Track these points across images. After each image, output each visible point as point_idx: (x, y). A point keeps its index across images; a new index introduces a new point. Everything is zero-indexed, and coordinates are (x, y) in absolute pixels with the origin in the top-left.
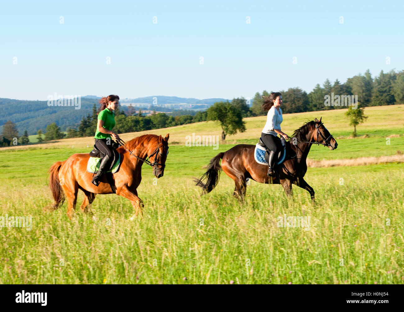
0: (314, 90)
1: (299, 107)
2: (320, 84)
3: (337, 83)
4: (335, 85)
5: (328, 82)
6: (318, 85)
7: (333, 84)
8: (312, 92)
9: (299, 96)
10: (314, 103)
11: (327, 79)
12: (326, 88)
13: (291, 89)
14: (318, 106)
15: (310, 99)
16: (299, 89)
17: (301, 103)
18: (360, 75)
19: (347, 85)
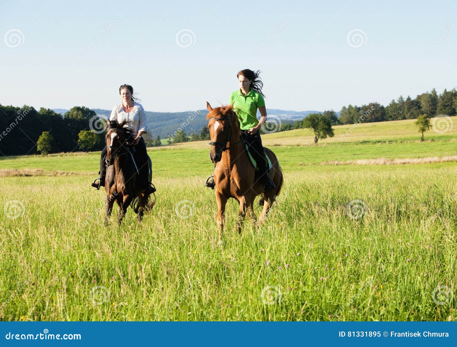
0: (390, 104)
1: (377, 117)
2: (394, 99)
3: (409, 99)
4: (407, 101)
5: (401, 98)
6: (394, 101)
7: (405, 100)
8: (388, 106)
9: (378, 109)
10: (390, 115)
11: (401, 96)
12: (400, 103)
13: (371, 103)
14: (393, 117)
15: (387, 111)
16: (378, 103)
17: (379, 115)
18: (427, 93)
19: (417, 101)
